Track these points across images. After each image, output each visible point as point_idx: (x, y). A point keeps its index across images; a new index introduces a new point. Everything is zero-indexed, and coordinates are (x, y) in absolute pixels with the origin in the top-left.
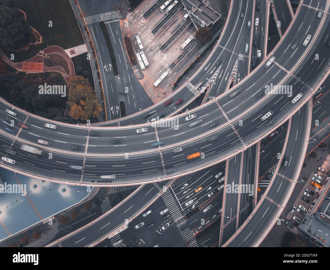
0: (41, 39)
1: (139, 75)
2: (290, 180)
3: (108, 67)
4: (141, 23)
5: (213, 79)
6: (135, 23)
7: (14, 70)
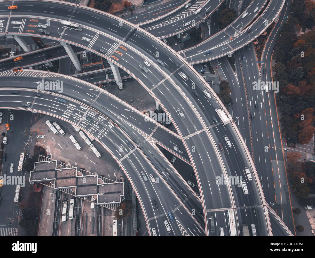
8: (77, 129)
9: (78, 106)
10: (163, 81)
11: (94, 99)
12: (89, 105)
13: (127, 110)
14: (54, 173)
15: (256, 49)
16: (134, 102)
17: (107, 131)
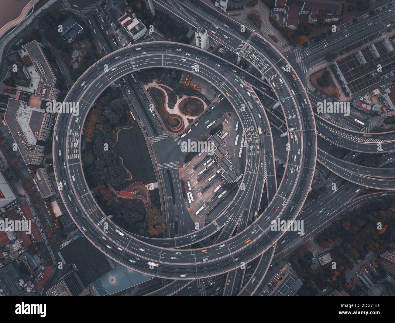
0: (131, 177)
1: (187, 205)
3: (170, 198)
4: (191, 171)
5: (228, 221)
6: (188, 171)
7: (116, 196)
8: (243, 136)
9: (255, 131)
10: (297, 166)
12: (260, 136)
13: (271, 155)
14: (219, 145)
15: (363, 191)
16: (278, 150)
17: (254, 154)
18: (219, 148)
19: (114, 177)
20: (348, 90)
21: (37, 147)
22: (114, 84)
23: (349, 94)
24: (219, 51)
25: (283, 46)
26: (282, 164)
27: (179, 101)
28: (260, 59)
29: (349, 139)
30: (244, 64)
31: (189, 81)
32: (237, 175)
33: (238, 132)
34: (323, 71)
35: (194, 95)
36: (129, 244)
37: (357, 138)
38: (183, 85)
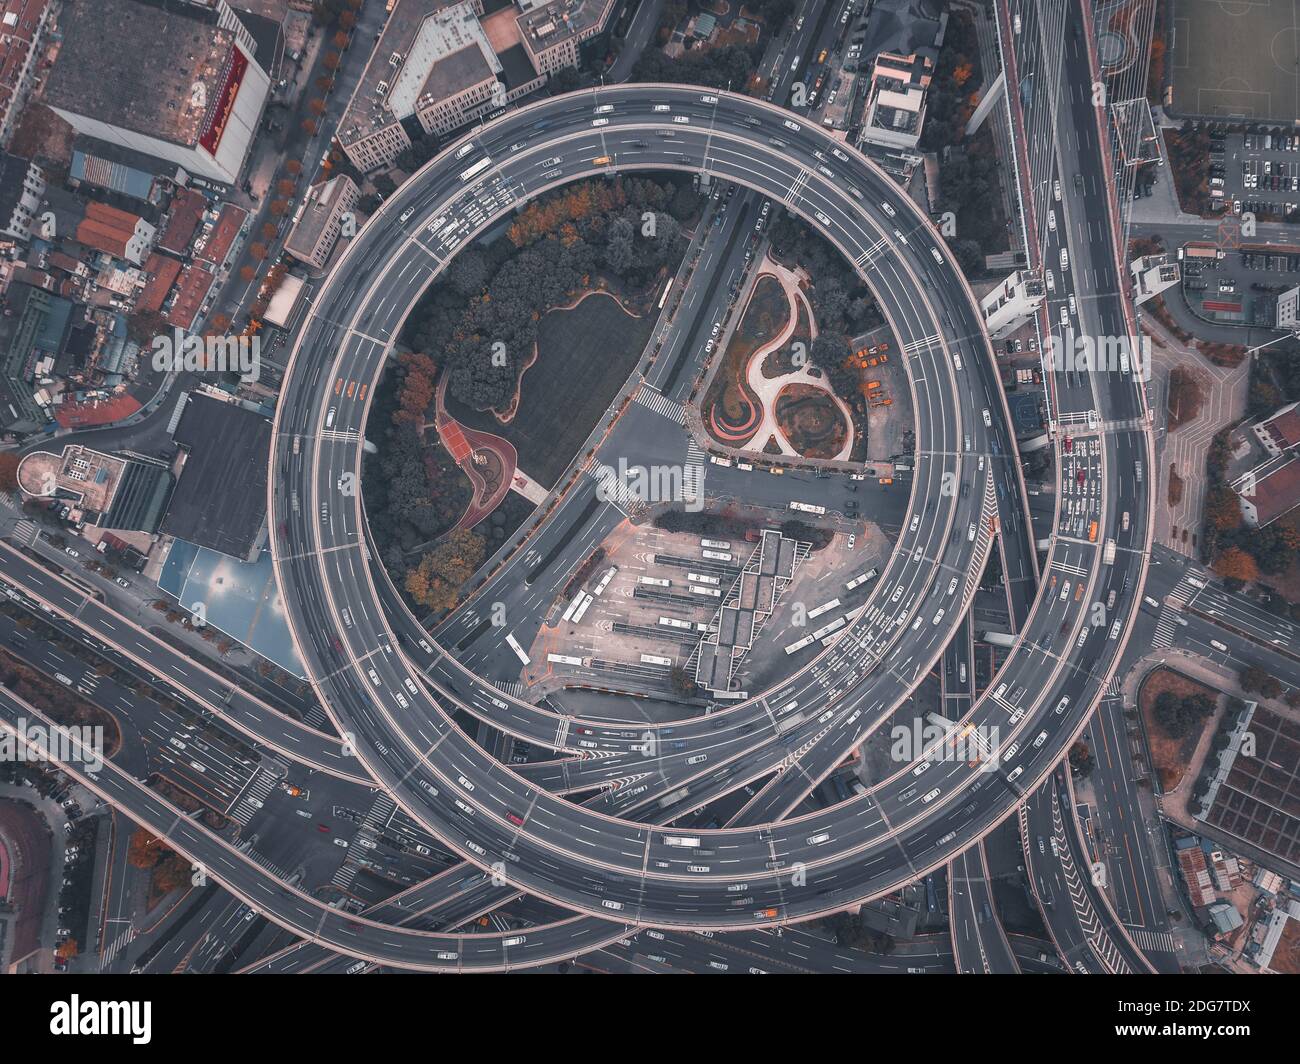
0: (509, 418)
1: (551, 616)
2: (506, 960)
3: (534, 558)
4: (645, 557)
5: (597, 754)
6: (640, 547)
7: (430, 417)
8: (849, 616)
9: (888, 637)
10: (887, 822)
11: (897, 670)
12: (884, 659)
13: (858, 730)
14: (772, 572)
17: (824, 686)
18: (763, 579)
19: (473, 374)
20: (1208, 800)
21: (396, 128)
22: (706, 181)
23: (1199, 812)
24: (1019, 372)
25: (1175, 527)
26: (857, 778)
27: (801, 377)
28: (1089, 496)
29: (1079, 908)
30: (1040, 466)
31: (874, 362)
32: (733, 684)
33: (847, 596)
34: (1200, 690)
35: (847, 402)
36: (339, 548)
37: (1099, 927)
38: (850, 352)
